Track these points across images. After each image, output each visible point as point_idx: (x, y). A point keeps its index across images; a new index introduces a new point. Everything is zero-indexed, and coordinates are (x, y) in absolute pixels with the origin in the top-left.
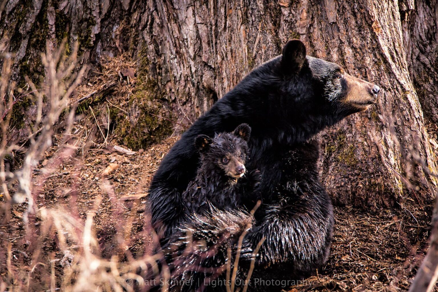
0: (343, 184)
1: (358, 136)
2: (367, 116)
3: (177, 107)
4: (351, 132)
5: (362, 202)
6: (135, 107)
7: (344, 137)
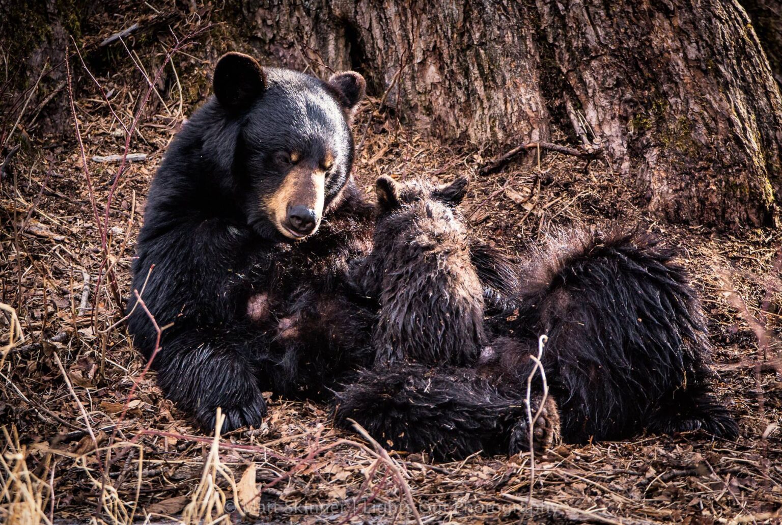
0: (683, 185)
1: (692, 102)
2: (699, 68)
3: (277, 51)
4: (677, 95)
5: (717, 216)
6: (212, 52)
7: (665, 104)
